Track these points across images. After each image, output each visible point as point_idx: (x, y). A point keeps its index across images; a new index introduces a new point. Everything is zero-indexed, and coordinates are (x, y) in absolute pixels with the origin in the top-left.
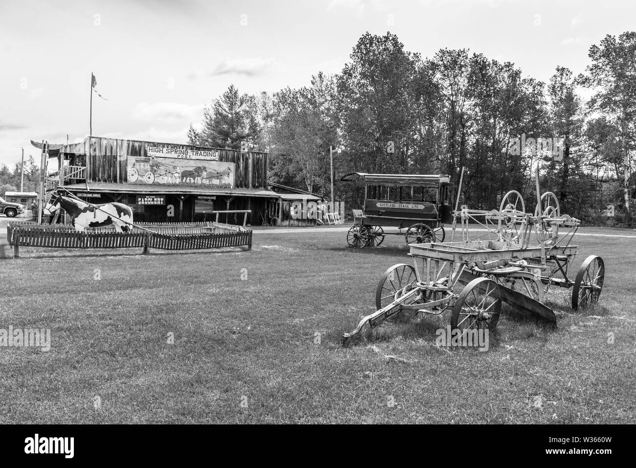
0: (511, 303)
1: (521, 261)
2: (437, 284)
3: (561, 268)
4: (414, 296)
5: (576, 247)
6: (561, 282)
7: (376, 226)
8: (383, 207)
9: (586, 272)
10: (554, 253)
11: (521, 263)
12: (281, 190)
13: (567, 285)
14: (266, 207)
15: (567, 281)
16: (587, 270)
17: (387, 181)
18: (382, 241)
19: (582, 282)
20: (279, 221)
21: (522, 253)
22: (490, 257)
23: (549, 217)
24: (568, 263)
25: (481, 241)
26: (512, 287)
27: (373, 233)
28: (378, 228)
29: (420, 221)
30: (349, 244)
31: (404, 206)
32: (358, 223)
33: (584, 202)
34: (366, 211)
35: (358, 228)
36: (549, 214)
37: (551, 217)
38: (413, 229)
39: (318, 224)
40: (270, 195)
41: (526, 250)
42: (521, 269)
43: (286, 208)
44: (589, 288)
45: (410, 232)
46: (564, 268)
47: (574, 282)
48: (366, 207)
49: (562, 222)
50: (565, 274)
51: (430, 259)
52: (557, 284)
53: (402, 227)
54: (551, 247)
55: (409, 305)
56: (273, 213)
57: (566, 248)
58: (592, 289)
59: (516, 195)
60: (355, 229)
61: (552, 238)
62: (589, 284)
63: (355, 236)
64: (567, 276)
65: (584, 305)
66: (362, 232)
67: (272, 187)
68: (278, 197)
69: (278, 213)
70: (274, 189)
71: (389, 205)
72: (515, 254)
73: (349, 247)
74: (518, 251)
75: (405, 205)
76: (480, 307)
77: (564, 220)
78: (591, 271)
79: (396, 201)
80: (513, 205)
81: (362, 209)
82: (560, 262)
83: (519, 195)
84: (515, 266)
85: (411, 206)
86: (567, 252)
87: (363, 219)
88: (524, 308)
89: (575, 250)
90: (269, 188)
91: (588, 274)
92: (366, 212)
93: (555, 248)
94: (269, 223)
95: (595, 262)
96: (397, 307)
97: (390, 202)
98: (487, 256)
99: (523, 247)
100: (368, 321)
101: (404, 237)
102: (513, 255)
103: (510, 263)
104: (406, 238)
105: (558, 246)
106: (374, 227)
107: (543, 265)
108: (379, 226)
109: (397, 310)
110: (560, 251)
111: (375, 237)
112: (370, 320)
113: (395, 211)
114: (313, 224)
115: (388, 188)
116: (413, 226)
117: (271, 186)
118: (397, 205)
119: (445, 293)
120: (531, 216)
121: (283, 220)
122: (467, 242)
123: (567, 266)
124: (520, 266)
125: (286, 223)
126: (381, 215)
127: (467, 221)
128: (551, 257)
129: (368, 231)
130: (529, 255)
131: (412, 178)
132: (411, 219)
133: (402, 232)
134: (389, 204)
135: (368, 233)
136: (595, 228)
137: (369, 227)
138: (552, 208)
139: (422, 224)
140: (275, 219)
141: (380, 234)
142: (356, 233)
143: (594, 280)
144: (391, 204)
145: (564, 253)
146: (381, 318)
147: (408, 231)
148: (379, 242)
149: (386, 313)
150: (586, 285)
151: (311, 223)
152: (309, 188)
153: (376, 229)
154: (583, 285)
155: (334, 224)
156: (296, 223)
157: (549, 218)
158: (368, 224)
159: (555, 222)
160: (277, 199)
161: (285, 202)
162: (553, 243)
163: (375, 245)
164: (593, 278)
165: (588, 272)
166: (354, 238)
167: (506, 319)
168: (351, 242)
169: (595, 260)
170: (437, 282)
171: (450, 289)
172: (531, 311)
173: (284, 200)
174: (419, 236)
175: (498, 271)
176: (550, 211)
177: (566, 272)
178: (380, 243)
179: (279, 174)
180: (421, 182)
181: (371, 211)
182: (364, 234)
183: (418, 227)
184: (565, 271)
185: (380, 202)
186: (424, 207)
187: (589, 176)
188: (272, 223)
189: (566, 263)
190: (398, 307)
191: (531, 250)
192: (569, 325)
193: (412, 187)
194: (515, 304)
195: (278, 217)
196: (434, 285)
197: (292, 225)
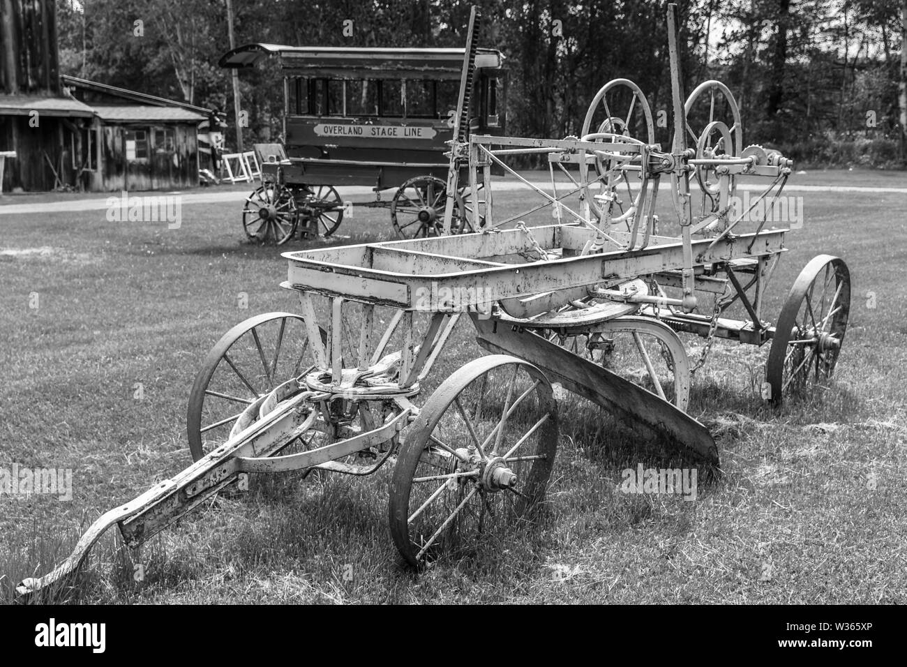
0: (605, 403)
1: (630, 285)
2: (372, 375)
3: (740, 294)
4: (290, 423)
5: (782, 233)
6: (742, 330)
7: (321, 186)
8: (333, 134)
9: (805, 303)
10: (723, 254)
11: (630, 292)
12: (99, 97)
13: (755, 337)
14: (62, 143)
15: (758, 326)
16: (808, 296)
17: (336, 64)
18: (337, 225)
19: (795, 329)
20: (98, 176)
21: (631, 261)
22: (532, 281)
23: (713, 153)
24: (761, 279)
25: (528, 229)
26: (606, 364)
27: (313, 205)
28: (326, 190)
29: (425, 171)
30: (248, 235)
31: (383, 132)
32: (270, 178)
33: (817, 115)
34: (287, 148)
35: (271, 193)
36: (713, 146)
37: (718, 153)
38: (411, 192)
39: (202, 183)
40: (68, 111)
41: (643, 253)
42: (628, 307)
43: (113, 143)
44: (810, 344)
45: (401, 198)
46: (750, 294)
47: (773, 329)
48: (289, 137)
49: (745, 168)
50: (751, 309)
51: (341, 299)
52: (733, 334)
53: (382, 185)
54: (716, 238)
55: (265, 458)
56: (80, 158)
57: (755, 238)
58: (818, 347)
59: (630, 91)
60: (263, 195)
61: (718, 213)
62: (811, 332)
63: (264, 214)
64: (758, 316)
65: (798, 392)
66: (282, 202)
67: (74, 89)
68: (89, 116)
69: (94, 157)
70: (80, 93)
71: (346, 131)
72: (611, 267)
73: (249, 243)
74: (622, 256)
75: (386, 128)
76: (489, 449)
77: (748, 159)
78: (816, 297)
79: (363, 120)
80: (620, 121)
81: (279, 141)
82: (738, 276)
83: (638, 91)
84: (613, 300)
85: (401, 132)
86: (760, 249)
87: (284, 168)
88: (637, 418)
89: (780, 241)
90: (67, 91)
91: (809, 307)
92: (289, 150)
93: (727, 240)
94: (73, 183)
95: (827, 272)
96: (225, 466)
97: (348, 122)
98: (519, 280)
99: (633, 244)
100: (115, 527)
101: (387, 211)
102: (603, 270)
103: (601, 291)
104: (394, 215)
105: (733, 235)
106: (316, 190)
107: (687, 294)
108: (330, 186)
109: (226, 475)
110: (737, 248)
111: (318, 215)
112: (120, 522)
113: (361, 145)
114: (188, 184)
115: (341, 86)
116: (409, 182)
117: (72, 85)
118: (367, 130)
119: (388, 405)
120: (655, 150)
121: (107, 174)
122: (486, 233)
123: (758, 287)
124: (627, 300)
125: (118, 182)
126: (327, 157)
127: (487, 171)
128: (715, 265)
129: (296, 199)
130: (653, 265)
131: (401, 57)
132: (404, 164)
133: (382, 199)
134: (347, 127)
135: (298, 204)
136: (837, 174)
137: (299, 190)
138: (723, 127)
139: (430, 177)
140: (88, 173)
141: (329, 208)
142: (265, 206)
143: (826, 319)
144: (352, 127)
145: (750, 253)
146: (167, 511)
147: (397, 196)
148: (329, 226)
149: (184, 489)
150: (804, 338)
151: (184, 180)
152: (185, 90)
153: (321, 193)
154: (796, 336)
155: (245, 181)
156: (143, 181)
157: (711, 156)
158: (296, 181)
159: (726, 167)
160: (89, 120)
161: (110, 129)
162: (722, 225)
163: (321, 235)
164: (822, 315)
165: (808, 301)
166: (262, 221)
167: (585, 455)
168: (253, 230)
169: (828, 269)
170: (370, 369)
171: (405, 389)
172: (653, 427)
173: (108, 123)
174: (424, 208)
175: (566, 318)
176: (716, 135)
177: (755, 303)
178: (333, 230)
179: (105, 57)
180: (426, 67)
181: (300, 147)
182: (286, 209)
183: (422, 185)
184: (752, 301)
185: (323, 122)
186: (434, 133)
187: (830, 57)
188: (81, 183)
189: (756, 279)
190: (230, 466)
191: (657, 252)
192: (754, 464)
193: (404, 79)
194: (615, 406)
195: (95, 167)
196: (359, 382)
197: (133, 187)
